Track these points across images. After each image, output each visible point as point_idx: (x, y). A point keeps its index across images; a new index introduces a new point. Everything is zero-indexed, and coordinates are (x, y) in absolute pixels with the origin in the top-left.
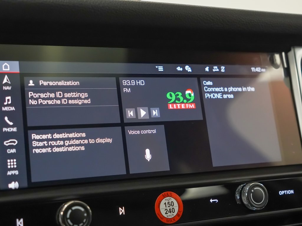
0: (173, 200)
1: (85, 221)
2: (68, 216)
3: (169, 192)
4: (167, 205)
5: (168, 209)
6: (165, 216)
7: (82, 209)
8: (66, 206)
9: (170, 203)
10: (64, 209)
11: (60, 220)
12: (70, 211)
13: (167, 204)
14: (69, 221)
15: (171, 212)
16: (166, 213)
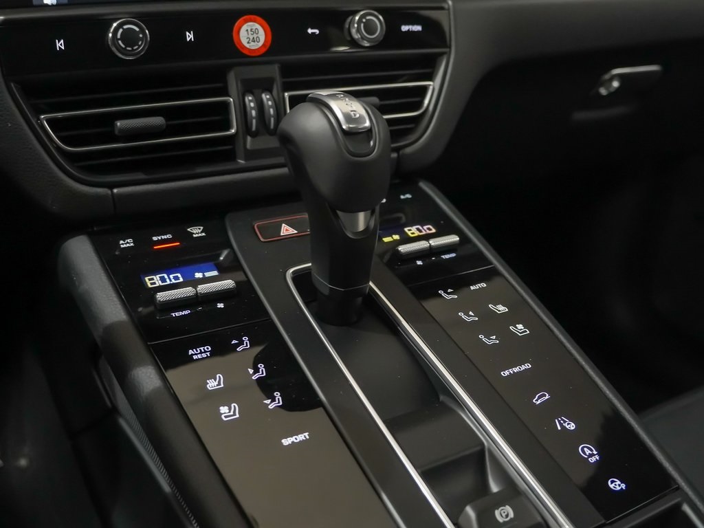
0: (257, 26)
1: (140, 43)
2: (119, 36)
3: (252, 17)
4: (250, 33)
5: (251, 38)
6: (247, 46)
7: (137, 29)
8: (115, 25)
9: (254, 30)
10: (112, 30)
11: (110, 43)
12: (121, 30)
13: (249, 30)
14: (120, 42)
15: (254, 41)
16: (248, 43)
